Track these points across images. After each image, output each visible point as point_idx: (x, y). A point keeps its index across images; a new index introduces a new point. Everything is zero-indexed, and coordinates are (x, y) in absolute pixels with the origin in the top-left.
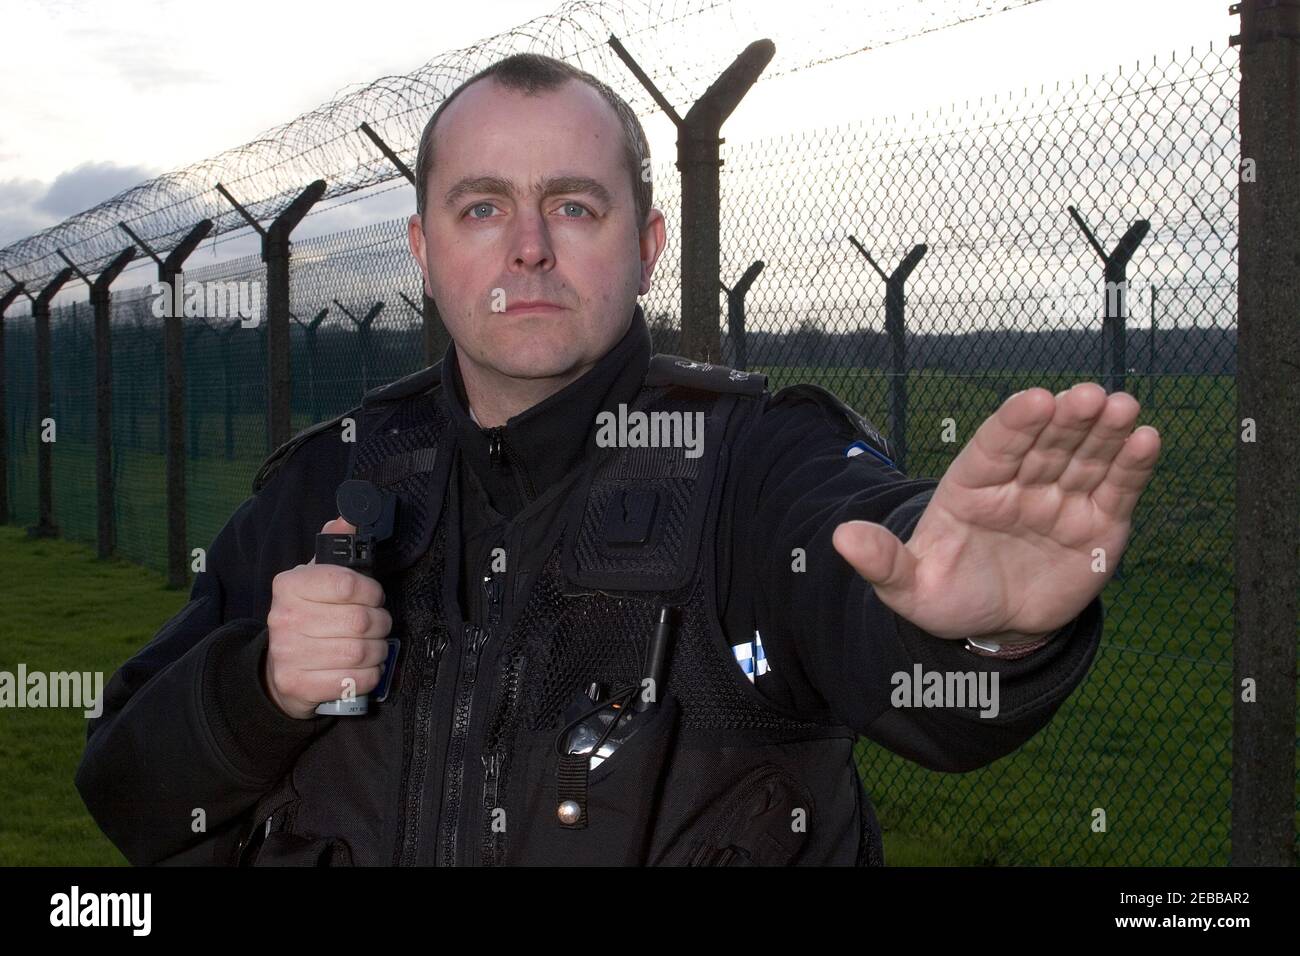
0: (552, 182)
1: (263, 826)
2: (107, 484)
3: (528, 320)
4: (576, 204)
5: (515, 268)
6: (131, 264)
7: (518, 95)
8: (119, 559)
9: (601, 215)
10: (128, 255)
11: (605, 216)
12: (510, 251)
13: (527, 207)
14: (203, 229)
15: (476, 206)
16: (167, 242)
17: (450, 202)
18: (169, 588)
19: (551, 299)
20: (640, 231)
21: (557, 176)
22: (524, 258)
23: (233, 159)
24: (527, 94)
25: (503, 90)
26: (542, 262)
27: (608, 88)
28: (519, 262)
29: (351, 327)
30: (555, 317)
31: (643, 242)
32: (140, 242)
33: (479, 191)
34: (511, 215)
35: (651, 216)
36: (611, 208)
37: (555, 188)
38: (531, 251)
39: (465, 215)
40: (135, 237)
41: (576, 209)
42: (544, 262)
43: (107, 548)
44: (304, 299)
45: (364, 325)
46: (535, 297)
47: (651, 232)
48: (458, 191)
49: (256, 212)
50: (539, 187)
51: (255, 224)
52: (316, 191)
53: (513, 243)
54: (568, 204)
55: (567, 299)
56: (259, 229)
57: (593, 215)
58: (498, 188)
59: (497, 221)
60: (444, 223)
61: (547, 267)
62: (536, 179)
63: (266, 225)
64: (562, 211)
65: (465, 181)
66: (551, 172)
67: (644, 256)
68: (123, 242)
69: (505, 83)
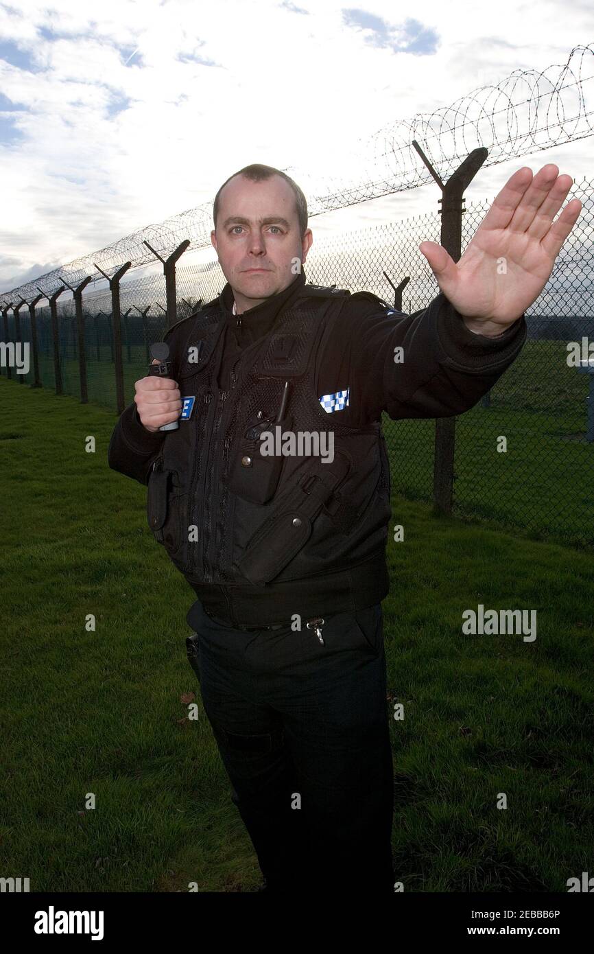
0: (265, 219)
1: (152, 467)
2: (58, 368)
3: (255, 275)
4: (276, 227)
5: (250, 254)
6: (63, 292)
7: (252, 182)
8: (64, 394)
9: (285, 232)
10: (62, 289)
11: (287, 233)
12: (248, 248)
13: (256, 230)
14: (89, 279)
15: (236, 227)
16: (76, 284)
17: (225, 227)
18: (82, 403)
19: (264, 268)
20: (302, 238)
21: (268, 217)
22: (254, 251)
23: (98, 255)
24: (256, 182)
25: (246, 180)
26: (261, 253)
27: (290, 179)
28: (252, 252)
29: (139, 315)
30: (267, 274)
31: (303, 242)
32: (66, 284)
33: (235, 223)
34: (249, 233)
35: (307, 232)
36: (289, 229)
37: (266, 223)
38: (256, 248)
39: (230, 231)
40: (65, 283)
41: (275, 230)
42: (262, 253)
43: (59, 391)
44: (124, 305)
45: (144, 314)
46: (258, 267)
47: (306, 238)
48: (227, 222)
49: (107, 273)
50: (260, 222)
51: (107, 277)
52: (128, 265)
53: (250, 245)
54: (273, 228)
55: (272, 267)
56: (108, 279)
57: (282, 232)
58: (243, 223)
59: (244, 235)
60: (223, 235)
61: (263, 254)
62: (259, 218)
63: (111, 277)
64: (270, 231)
65: (230, 219)
66: (265, 215)
67: (303, 249)
68: (60, 284)
69: (247, 177)
